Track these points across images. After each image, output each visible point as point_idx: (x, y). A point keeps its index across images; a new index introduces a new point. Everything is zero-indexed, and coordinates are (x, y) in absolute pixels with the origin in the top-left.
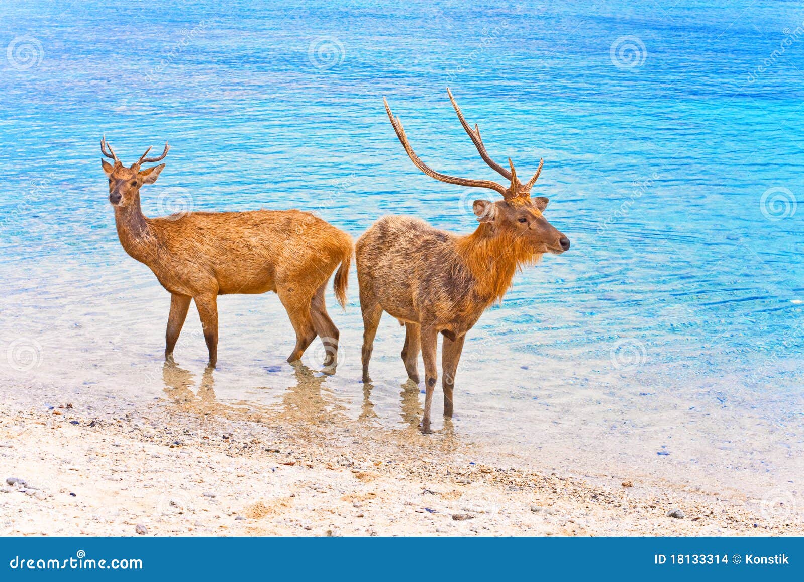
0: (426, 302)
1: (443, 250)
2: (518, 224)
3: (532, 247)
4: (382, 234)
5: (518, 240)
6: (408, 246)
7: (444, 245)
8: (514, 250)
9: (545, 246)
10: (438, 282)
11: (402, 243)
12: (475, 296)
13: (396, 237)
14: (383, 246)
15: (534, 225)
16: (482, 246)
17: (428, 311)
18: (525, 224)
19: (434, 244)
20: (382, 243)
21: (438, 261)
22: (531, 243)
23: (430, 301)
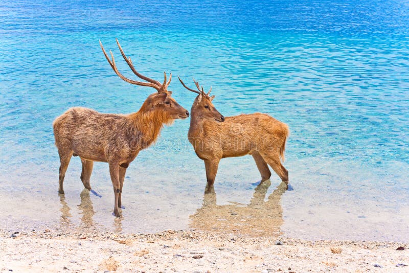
0: (115, 150)
1: (120, 123)
2: (166, 105)
3: (171, 116)
4: (74, 117)
5: (165, 113)
6: (95, 123)
7: (120, 120)
8: (162, 117)
9: (178, 116)
10: (121, 139)
11: (90, 121)
12: (142, 142)
13: (84, 119)
14: (76, 123)
15: (173, 105)
16: (146, 115)
17: (116, 155)
18: (169, 105)
19: (114, 121)
20: (75, 122)
21: (119, 129)
22: (171, 114)
23: (118, 149)
